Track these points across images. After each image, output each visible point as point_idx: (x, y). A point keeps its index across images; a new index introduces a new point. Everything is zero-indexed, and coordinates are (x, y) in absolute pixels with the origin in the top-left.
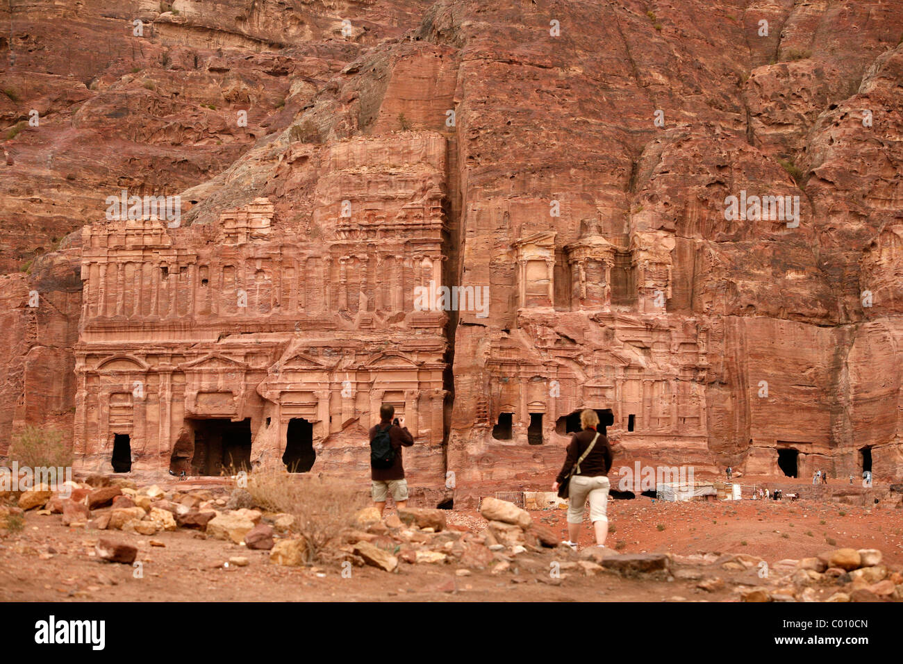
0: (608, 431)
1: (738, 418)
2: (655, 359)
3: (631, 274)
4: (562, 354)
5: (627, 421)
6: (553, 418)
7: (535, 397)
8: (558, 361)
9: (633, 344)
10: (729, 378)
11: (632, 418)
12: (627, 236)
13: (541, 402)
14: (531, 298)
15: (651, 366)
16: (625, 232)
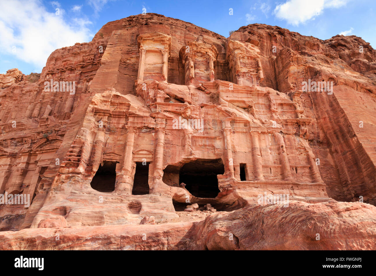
0: (219, 180)
1: (346, 170)
2: (257, 116)
3: (229, 75)
4: (170, 108)
5: (238, 169)
6: (161, 165)
7: (142, 146)
8: (167, 114)
9: (236, 104)
10: (326, 137)
11: (243, 167)
12: (225, 54)
13: (148, 151)
14: (148, 75)
15: (255, 121)
16: (223, 52)
